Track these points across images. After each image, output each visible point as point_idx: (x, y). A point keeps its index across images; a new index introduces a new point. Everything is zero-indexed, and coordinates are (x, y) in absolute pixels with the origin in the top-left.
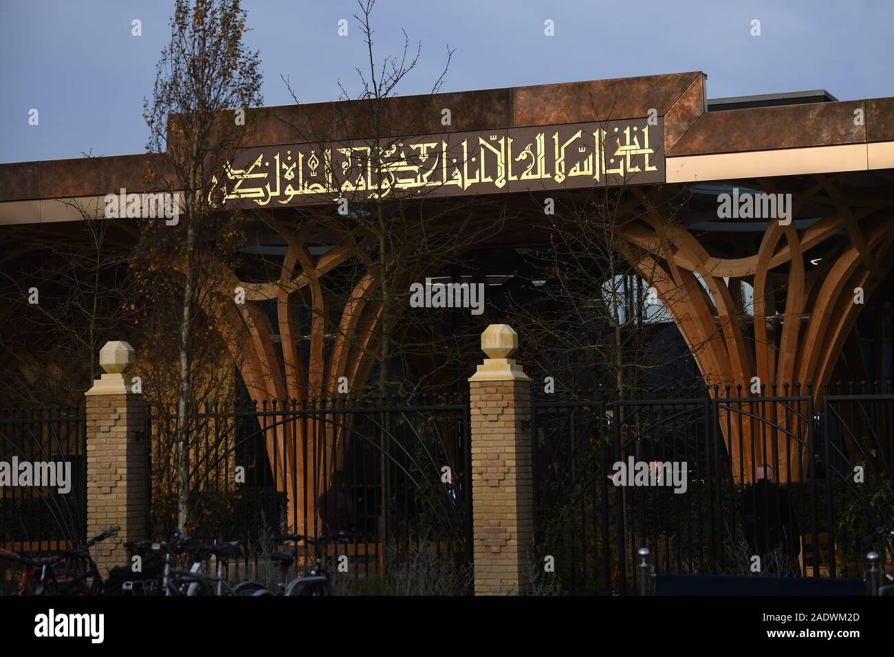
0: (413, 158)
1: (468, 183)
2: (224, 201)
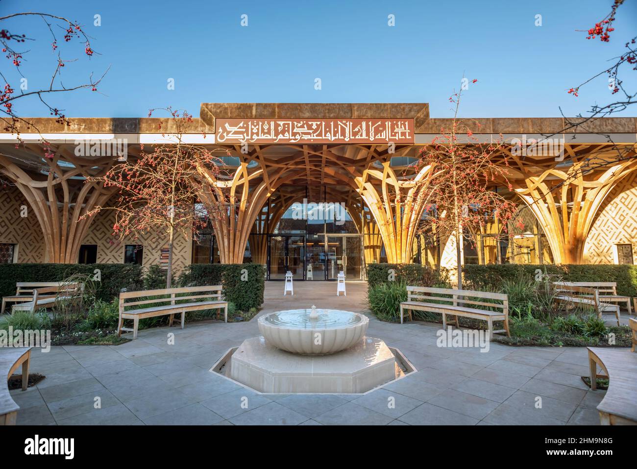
0: (310, 127)
1: (333, 138)
2: (225, 139)
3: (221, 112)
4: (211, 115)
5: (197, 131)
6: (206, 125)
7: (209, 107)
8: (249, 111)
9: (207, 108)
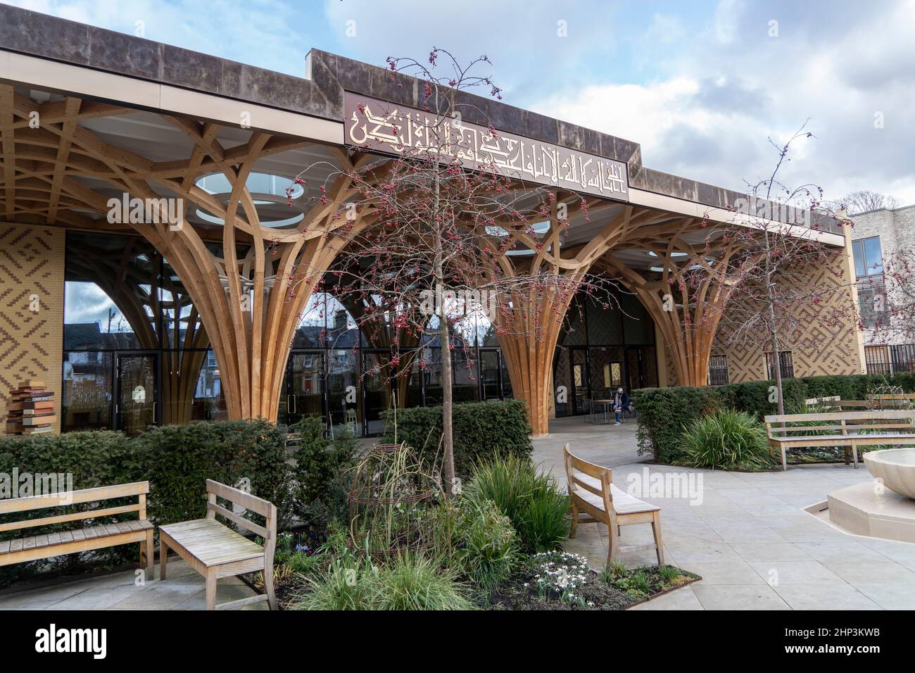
0: (504, 147)
1: (537, 174)
2: (365, 139)
3: (354, 78)
4: (334, 81)
5: (308, 109)
6: (325, 98)
7: (331, 62)
8: (407, 93)
9: (327, 64)
